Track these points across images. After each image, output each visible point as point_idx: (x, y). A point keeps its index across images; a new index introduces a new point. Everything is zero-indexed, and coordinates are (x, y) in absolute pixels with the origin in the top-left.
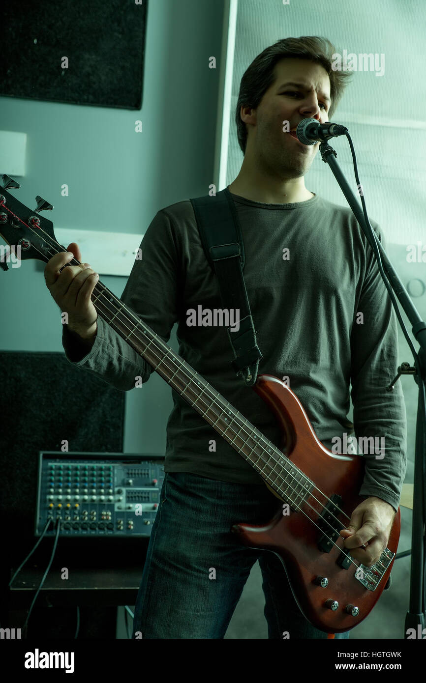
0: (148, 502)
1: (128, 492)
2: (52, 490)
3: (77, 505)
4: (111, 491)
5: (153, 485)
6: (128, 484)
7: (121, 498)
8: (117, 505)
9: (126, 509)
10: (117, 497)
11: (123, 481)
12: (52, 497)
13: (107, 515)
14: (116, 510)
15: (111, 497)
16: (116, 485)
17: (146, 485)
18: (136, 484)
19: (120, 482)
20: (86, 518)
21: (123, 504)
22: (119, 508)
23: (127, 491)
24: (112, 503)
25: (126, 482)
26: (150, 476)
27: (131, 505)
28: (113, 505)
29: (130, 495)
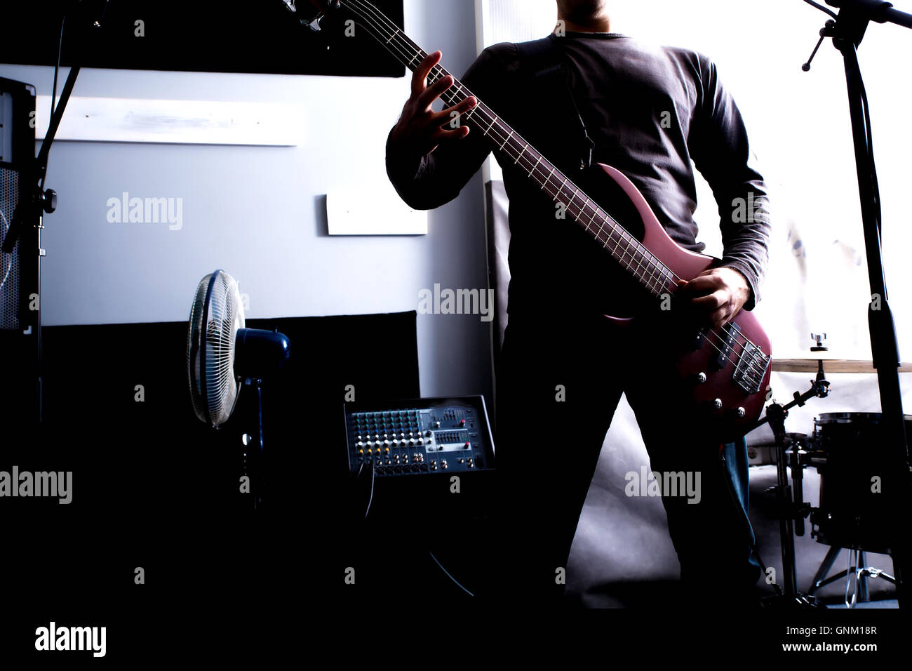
0: (459, 442)
1: (437, 435)
2: (360, 437)
3: (387, 449)
4: (420, 433)
5: (461, 426)
6: (436, 427)
7: (431, 439)
8: (427, 447)
9: (437, 450)
10: (427, 440)
11: (430, 424)
12: (360, 443)
13: (419, 457)
14: (427, 452)
15: (421, 439)
16: (423, 428)
17: (454, 427)
18: (443, 426)
19: (427, 425)
20: (398, 462)
21: (434, 446)
22: (429, 450)
23: (435, 433)
24: (422, 445)
25: (433, 425)
26: (456, 418)
27: (442, 445)
28: (424, 448)
29: (439, 437)
